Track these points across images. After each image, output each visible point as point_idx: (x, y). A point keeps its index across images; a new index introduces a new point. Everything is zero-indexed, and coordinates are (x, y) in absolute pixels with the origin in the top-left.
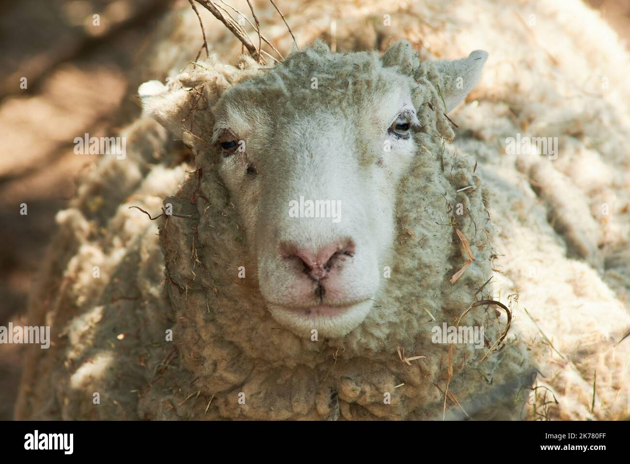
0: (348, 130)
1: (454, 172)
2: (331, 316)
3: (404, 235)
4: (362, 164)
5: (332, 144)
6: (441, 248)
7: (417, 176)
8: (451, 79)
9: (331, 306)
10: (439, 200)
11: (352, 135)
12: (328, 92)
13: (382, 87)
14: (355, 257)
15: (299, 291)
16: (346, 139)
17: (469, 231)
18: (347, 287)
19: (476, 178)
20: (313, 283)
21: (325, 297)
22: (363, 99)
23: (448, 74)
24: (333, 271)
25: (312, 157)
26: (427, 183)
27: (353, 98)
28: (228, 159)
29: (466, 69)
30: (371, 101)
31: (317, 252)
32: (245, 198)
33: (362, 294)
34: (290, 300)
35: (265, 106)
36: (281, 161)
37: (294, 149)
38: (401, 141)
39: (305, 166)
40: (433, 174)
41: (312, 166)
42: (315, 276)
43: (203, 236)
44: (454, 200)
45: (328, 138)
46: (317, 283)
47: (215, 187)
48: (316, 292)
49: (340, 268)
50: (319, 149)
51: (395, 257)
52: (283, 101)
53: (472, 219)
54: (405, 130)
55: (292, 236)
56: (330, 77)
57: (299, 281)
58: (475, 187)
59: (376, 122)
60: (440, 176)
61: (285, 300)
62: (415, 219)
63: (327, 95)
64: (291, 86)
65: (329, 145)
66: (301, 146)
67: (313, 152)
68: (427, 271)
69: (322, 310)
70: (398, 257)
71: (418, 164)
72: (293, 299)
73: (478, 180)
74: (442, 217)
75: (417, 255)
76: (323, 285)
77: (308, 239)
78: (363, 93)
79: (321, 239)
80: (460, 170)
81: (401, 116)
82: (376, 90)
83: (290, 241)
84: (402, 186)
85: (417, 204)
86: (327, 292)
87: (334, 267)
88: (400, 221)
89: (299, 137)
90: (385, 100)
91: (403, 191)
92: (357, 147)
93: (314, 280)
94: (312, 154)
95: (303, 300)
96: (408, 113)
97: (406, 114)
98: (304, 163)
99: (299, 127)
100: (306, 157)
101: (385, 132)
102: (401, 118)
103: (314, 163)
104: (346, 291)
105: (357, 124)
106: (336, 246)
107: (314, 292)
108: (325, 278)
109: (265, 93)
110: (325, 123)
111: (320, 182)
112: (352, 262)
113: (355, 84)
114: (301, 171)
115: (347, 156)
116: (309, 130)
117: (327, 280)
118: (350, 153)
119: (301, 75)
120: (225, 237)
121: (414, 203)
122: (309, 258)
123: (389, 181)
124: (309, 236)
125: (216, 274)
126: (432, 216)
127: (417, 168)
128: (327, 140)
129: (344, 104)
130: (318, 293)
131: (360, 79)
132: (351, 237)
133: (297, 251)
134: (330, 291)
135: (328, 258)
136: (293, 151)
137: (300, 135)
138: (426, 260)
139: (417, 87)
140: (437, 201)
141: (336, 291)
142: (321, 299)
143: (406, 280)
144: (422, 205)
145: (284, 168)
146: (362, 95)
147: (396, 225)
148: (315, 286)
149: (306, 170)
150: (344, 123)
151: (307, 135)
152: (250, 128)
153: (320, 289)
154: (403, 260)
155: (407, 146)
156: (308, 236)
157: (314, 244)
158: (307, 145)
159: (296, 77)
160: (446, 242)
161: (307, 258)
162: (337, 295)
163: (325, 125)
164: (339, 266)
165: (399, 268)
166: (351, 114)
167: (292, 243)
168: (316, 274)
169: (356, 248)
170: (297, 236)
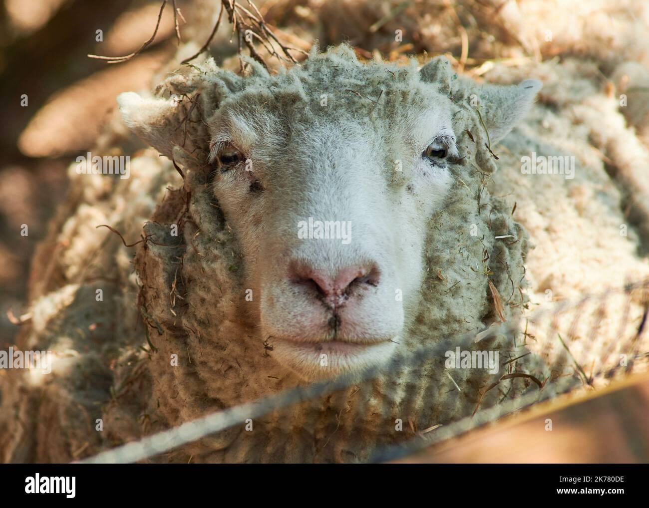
0: (377, 144)
1: (493, 217)
2: (345, 356)
3: (433, 278)
4: (391, 186)
5: (358, 156)
6: (474, 301)
7: (452, 213)
8: (494, 108)
9: (346, 342)
10: (475, 244)
11: (381, 150)
12: (356, 99)
13: (419, 103)
14: (379, 286)
15: (309, 320)
16: (375, 154)
17: (506, 289)
18: (367, 320)
19: (519, 227)
20: (326, 311)
21: (340, 330)
22: (397, 113)
23: (491, 102)
24: (352, 300)
25: (334, 168)
26: (462, 223)
27: (385, 110)
28: (227, 174)
29: (513, 98)
30: (405, 116)
31: (335, 274)
32: (245, 219)
33: (383, 332)
34: (298, 330)
35: (276, 113)
36: (295, 172)
37: (312, 158)
38: (436, 168)
39: (325, 177)
40: (469, 213)
41: (333, 178)
42: (330, 303)
43: (188, 268)
44: (491, 247)
45: (354, 149)
46: (332, 312)
47: (208, 210)
48: (330, 322)
49: (360, 297)
50: (342, 160)
51: (421, 303)
52: (301, 106)
53: (510, 276)
54: (441, 158)
55: (306, 254)
56: (359, 83)
57: (310, 308)
58: (516, 238)
59: (409, 142)
60: (477, 217)
61: (292, 331)
62: (448, 261)
63: (354, 103)
64: (311, 90)
65: (355, 156)
66: (321, 154)
67: (336, 162)
68: (456, 326)
69: (336, 346)
70: (425, 303)
71: (454, 200)
72: (301, 330)
73: (520, 230)
74: (478, 264)
75: (446, 305)
76: (339, 314)
77: (325, 259)
78: (397, 105)
79: (341, 259)
80: (499, 215)
81: (438, 140)
82: (412, 104)
83: (304, 260)
84: (434, 222)
85: (450, 245)
86: (343, 323)
87: (353, 295)
88: (431, 261)
89: (319, 146)
90: (421, 117)
91: (435, 227)
92: (386, 165)
93: (329, 308)
94: (334, 165)
95: (313, 332)
96: (446, 138)
97: (444, 138)
98: (324, 174)
99: (320, 135)
100: (327, 167)
101: (419, 155)
102: (438, 143)
103: (337, 174)
104: (366, 325)
105: (387, 140)
106: (358, 270)
107: (327, 323)
108: (342, 306)
109: (277, 97)
110: (351, 132)
111: (342, 196)
112: (376, 293)
113: (388, 93)
114: (321, 183)
115: (374, 173)
116: (331, 139)
117: (345, 309)
118: (378, 170)
119: (323, 79)
120: (217, 266)
121: (447, 243)
122: (325, 281)
123: (420, 212)
124: (327, 255)
125: (201, 313)
126: (466, 261)
127: (452, 203)
128: (352, 151)
129: (374, 115)
130: (333, 324)
131: (394, 88)
132: (376, 262)
133: (311, 272)
134: (347, 323)
135: (348, 283)
136: (311, 160)
137: (320, 143)
138: (456, 312)
139: (458, 112)
140: (473, 245)
141: (354, 323)
142: (336, 331)
143: (430, 333)
144: (456, 247)
145: (299, 179)
146: (396, 108)
147: (424, 265)
148: (330, 316)
149: (327, 181)
150: (373, 136)
151: (329, 144)
152: (257, 137)
153: (335, 319)
154: (429, 308)
155: (442, 176)
156: (325, 255)
157: (332, 265)
158: (328, 155)
159: (316, 82)
160: (479, 295)
161: (322, 281)
162: (355, 328)
163: (351, 134)
164: (360, 295)
165: (423, 317)
166: (382, 127)
167: (306, 261)
168: (331, 301)
169: (381, 277)
170: (312, 254)
